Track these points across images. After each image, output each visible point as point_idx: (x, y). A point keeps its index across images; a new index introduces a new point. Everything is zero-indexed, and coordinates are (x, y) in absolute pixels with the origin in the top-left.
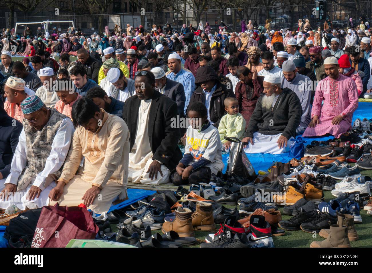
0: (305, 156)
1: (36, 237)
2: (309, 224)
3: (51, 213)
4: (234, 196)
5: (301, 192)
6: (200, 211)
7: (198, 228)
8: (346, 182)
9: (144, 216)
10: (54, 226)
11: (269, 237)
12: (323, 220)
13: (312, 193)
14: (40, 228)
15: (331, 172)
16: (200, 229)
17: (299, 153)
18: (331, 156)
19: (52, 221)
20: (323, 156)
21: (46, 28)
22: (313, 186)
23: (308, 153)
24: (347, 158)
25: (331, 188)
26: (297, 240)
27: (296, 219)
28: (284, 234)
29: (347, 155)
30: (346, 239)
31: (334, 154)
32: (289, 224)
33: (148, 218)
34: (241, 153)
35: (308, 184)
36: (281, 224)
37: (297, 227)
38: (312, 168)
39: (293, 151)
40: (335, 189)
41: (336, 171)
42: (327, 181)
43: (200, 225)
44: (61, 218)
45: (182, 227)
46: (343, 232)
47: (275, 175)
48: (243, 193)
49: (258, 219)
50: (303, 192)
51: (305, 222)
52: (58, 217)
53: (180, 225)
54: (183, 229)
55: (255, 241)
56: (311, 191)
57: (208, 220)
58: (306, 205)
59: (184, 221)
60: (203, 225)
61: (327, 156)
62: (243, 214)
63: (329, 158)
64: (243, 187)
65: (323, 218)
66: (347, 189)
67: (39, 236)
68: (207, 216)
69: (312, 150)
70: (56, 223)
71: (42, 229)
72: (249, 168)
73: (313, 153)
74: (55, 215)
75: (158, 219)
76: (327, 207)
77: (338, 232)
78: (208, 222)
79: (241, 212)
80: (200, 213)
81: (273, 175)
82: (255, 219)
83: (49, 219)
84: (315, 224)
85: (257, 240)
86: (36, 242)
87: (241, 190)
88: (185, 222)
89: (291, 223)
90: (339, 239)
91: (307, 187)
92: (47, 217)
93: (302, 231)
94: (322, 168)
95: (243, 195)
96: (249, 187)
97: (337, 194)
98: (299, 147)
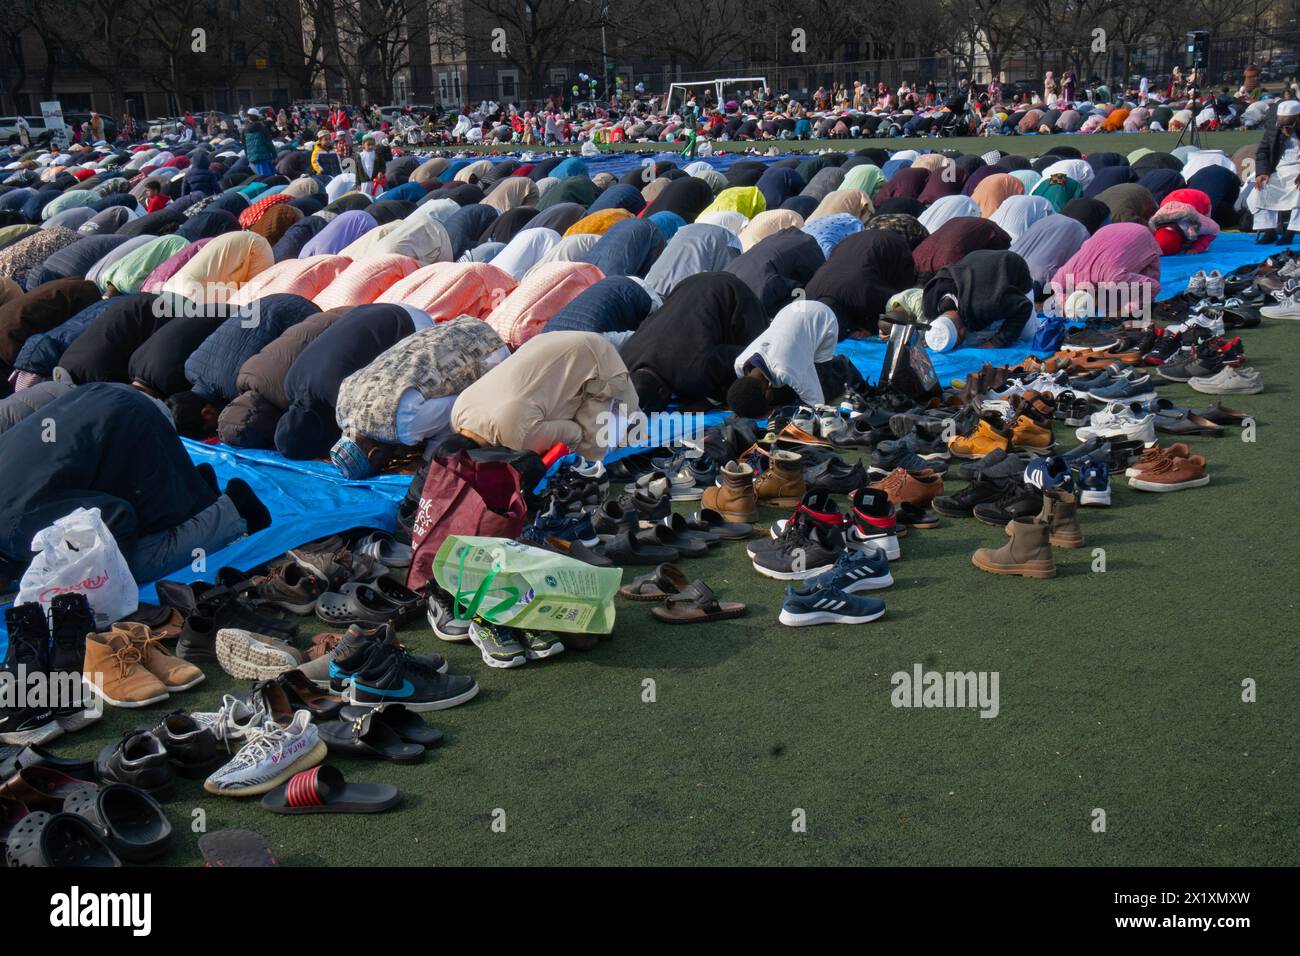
0: (1063, 348)
1: (420, 516)
2: (991, 507)
3: (444, 470)
4: (873, 436)
5: (1003, 435)
6: (776, 469)
7: (774, 502)
8: (1109, 412)
9: (678, 472)
10: (450, 497)
11: (889, 535)
12: (1019, 500)
13: (1028, 436)
14: (427, 499)
15: (1096, 387)
16: (777, 504)
17: (1053, 342)
18: (1112, 351)
19: (447, 488)
20: (1096, 349)
21: (719, 91)
22: (1031, 421)
23: (1070, 343)
24: (1144, 358)
25: (1082, 422)
26: (957, 541)
27: (967, 494)
28: (937, 525)
29: (1146, 350)
30: (1044, 549)
31: (1122, 345)
32: (951, 504)
33: (685, 475)
34: (908, 347)
35: (1022, 417)
36: (937, 503)
37: (966, 511)
38: (1054, 379)
39: (1040, 338)
40: (1090, 425)
41: (1105, 386)
42: (1074, 408)
43: (776, 497)
44: (461, 482)
45: (733, 501)
46: (1039, 535)
47: (973, 392)
48: (894, 429)
49: (872, 497)
50: (1008, 434)
51: (985, 502)
52: (456, 480)
53: (728, 496)
54: (733, 505)
55: (861, 540)
56: (1027, 431)
57: (791, 487)
58: (1003, 462)
59: (736, 490)
60: (782, 497)
61: (1106, 350)
62: (875, 474)
63: (1107, 354)
64: (896, 416)
65: (1020, 496)
66: (1108, 427)
67: (425, 515)
68: (789, 479)
69: (1079, 338)
70: (454, 491)
71: (430, 501)
72: (926, 377)
73: (1080, 344)
74: (451, 476)
75: (703, 479)
76: (1040, 469)
77: (1027, 533)
78: (793, 492)
79: (871, 470)
80: (776, 473)
81: (970, 391)
82: (866, 497)
83: (442, 482)
84: (1002, 508)
85: (866, 540)
86: (420, 524)
87: (891, 422)
88: (738, 493)
89: (956, 503)
90: (1030, 549)
91: (1019, 422)
92: (438, 478)
93: (977, 520)
94: (1080, 379)
95: (896, 433)
96: (906, 419)
97: (1086, 438)
98: (1051, 331)
